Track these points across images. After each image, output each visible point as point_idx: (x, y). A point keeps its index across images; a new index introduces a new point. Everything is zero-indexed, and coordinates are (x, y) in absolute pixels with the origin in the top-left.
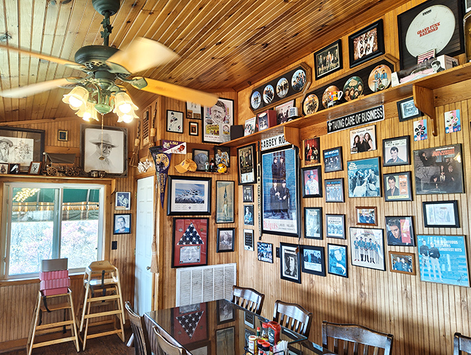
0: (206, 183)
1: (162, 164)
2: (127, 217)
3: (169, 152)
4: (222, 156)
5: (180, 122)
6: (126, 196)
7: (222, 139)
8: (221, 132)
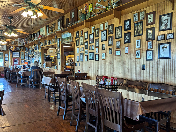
0: (19, 52)
1: (11, 49)
2: (8, 58)
3: (12, 48)
4: (22, 48)
5: (14, 43)
6: (7, 54)
7: (22, 45)
8: (22, 44)
